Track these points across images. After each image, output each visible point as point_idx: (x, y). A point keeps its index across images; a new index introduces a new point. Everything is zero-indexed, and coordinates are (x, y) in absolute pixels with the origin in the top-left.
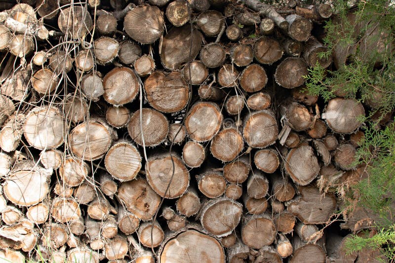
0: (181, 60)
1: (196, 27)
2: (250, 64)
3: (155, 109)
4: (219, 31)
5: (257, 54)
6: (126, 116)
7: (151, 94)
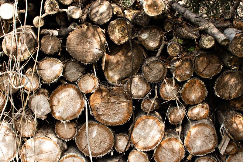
0: (124, 74)
1: (137, 42)
2: (191, 78)
3: (100, 123)
4: (159, 45)
5: (198, 68)
6: (73, 130)
7: (96, 109)
